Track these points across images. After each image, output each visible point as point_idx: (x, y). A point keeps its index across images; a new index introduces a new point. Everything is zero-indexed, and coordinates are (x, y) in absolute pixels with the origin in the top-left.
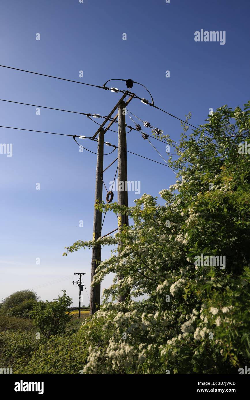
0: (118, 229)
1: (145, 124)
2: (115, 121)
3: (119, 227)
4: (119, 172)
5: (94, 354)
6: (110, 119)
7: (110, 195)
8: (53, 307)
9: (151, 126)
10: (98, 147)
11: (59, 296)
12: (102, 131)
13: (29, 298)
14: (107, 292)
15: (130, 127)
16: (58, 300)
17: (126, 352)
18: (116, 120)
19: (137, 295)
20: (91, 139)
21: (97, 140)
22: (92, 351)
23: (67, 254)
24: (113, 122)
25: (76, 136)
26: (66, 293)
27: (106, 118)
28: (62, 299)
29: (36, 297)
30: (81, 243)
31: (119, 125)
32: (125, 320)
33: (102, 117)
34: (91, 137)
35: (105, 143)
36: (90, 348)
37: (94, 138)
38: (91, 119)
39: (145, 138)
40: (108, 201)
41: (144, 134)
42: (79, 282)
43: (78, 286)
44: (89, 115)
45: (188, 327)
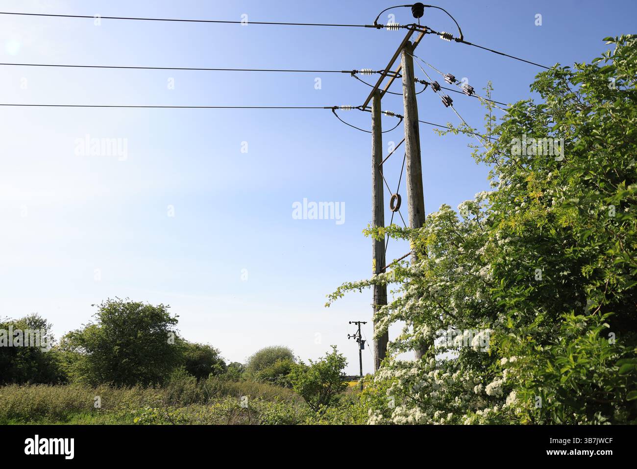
0: (410, 254)
1: (446, 79)
2: (398, 76)
3: (411, 251)
4: (408, 163)
5: (375, 418)
6: (388, 73)
7: (395, 200)
8: (320, 370)
9: (456, 82)
10: (373, 122)
11: (327, 354)
12: (377, 94)
13: (283, 358)
14: (393, 346)
15: (423, 82)
16: (326, 360)
17: (417, 419)
18: (399, 74)
19: (439, 352)
20: (360, 109)
21: (370, 109)
22: (371, 415)
23: (329, 305)
24: (395, 77)
25: (336, 108)
26: (336, 349)
27: (382, 72)
28: (331, 359)
29: (293, 356)
30: (349, 285)
31: (404, 85)
32: (410, 377)
33: (375, 72)
34: (360, 106)
35: (383, 112)
36: (370, 411)
37: (364, 107)
38: (357, 78)
39: (447, 104)
40: (394, 210)
41: (445, 98)
42: (358, 335)
43: (357, 341)
44: (353, 73)
45: (495, 388)
